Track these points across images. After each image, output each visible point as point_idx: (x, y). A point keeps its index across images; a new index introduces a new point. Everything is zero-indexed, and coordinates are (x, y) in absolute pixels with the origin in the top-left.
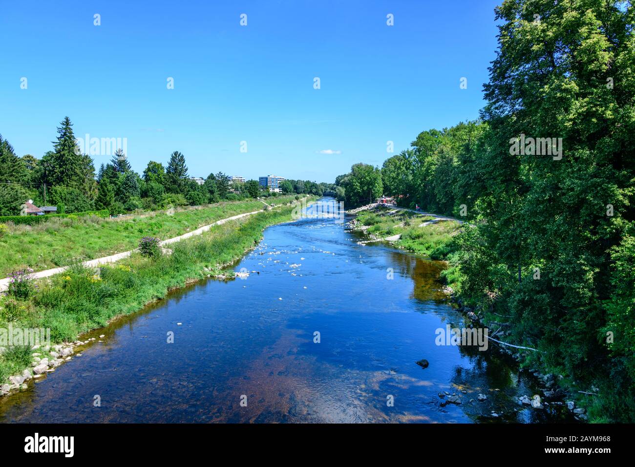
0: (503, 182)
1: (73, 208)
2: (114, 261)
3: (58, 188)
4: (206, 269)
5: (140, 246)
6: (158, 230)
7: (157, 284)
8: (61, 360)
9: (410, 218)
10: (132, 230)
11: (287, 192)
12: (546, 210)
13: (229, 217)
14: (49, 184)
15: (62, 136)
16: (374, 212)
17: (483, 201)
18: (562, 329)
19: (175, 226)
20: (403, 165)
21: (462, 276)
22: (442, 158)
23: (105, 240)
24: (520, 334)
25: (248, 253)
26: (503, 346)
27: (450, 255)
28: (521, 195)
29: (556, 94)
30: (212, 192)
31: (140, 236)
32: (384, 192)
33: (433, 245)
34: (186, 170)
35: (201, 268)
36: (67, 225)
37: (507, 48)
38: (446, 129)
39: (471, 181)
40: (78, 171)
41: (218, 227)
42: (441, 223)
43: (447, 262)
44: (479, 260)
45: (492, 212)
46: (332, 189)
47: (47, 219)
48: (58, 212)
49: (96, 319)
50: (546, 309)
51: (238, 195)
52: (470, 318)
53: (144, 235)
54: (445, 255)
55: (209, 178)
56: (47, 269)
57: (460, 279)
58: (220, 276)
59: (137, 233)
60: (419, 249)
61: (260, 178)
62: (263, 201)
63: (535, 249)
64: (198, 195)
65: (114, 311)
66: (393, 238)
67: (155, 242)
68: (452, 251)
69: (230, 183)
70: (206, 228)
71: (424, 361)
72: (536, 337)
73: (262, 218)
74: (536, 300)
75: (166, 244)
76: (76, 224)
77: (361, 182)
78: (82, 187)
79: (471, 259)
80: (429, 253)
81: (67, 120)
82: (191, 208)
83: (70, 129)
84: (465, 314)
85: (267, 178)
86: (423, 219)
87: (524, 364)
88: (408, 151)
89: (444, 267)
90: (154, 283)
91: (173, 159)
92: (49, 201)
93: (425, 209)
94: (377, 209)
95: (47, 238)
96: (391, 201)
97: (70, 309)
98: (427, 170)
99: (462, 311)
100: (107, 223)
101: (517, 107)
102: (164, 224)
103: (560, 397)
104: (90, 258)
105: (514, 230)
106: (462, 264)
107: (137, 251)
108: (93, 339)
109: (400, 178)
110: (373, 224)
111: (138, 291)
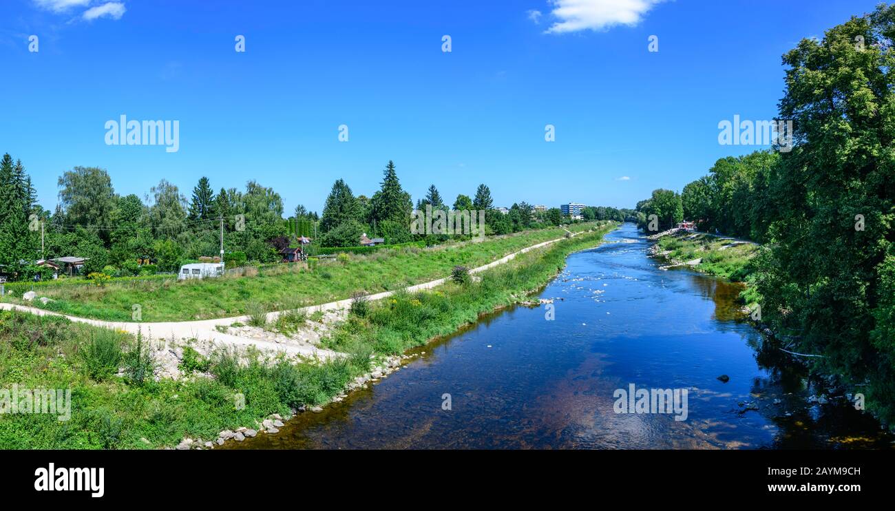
0: (793, 208)
1: (396, 239)
2: (430, 287)
3: (385, 222)
4: (512, 296)
5: (452, 273)
6: (468, 259)
7: (468, 309)
8: (392, 369)
9: (710, 242)
10: (445, 259)
11: (589, 219)
12: (829, 233)
13: (533, 245)
14: (378, 219)
15: (388, 177)
16: (675, 237)
17: (776, 225)
18: (842, 336)
19: (483, 255)
20: (702, 190)
21: (758, 296)
22: (739, 183)
23: (423, 268)
24: (809, 344)
25: (551, 280)
26: (795, 356)
27: (748, 277)
28: (808, 219)
29: (834, 132)
30: (516, 221)
31: (452, 265)
32: (685, 216)
33: (732, 267)
34: (492, 201)
35: (508, 295)
36: (393, 255)
37: (794, 89)
38: (742, 156)
39: (765, 207)
40: (400, 207)
41: (522, 255)
42: (740, 247)
43: (745, 283)
44: (773, 280)
45: (784, 236)
46: (633, 215)
47: (377, 249)
48: (385, 243)
49: (418, 337)
50: (830, 321)
51: (541, 223)
52: (766, 334)
53: (456, 264)
54: (743, 277)
55: (513, 208)
56: (379, 293)
57: (757, 299)
58: (526, 302)
59: (449, 262)
60: (719, 271)
61: (562, 206)
62: (565, 229)
63: (820, 268)
64: (503, 224)
65: (432, 332)
66: (694, 262)
67: (466, 270)
68: (750, 273)
69: (533, 212)
70: (512, 257)
71: (724, 376)
72: (822, 345)
73: (564, 245)
74: (822, 314)
75: (475, 272)
76: (400, 254)
77: (662, 207)
78: (403, 221)
79: (766, 279)
80: (728, 275)
81: (391, 163)
82: (497, 237)
83: (393, 171)
84: (762, 331)
85: (568, 206)
86: (723, 242)
87: (813, 369)
88: (707, 177)
89: (742, 288)
90: (466, 308)
91: (479, 192)
92: (378, 234)
93: (724, 233)
94: (678, 233)
95: (378, 266)
96: (691, 226)
97: (397, 328)
98: (725, 195)
99: (758, 328)
100: (424, 253)
101: (803, 140)
102: (473, 254)
103: (841, 392)
104: (412, 284)
105: (802, 252)
106: (758, 285)
107: (450, 278)
108: (416, 355)
109: (699, 202)
110: (675, 249)
111: (451, 315)
